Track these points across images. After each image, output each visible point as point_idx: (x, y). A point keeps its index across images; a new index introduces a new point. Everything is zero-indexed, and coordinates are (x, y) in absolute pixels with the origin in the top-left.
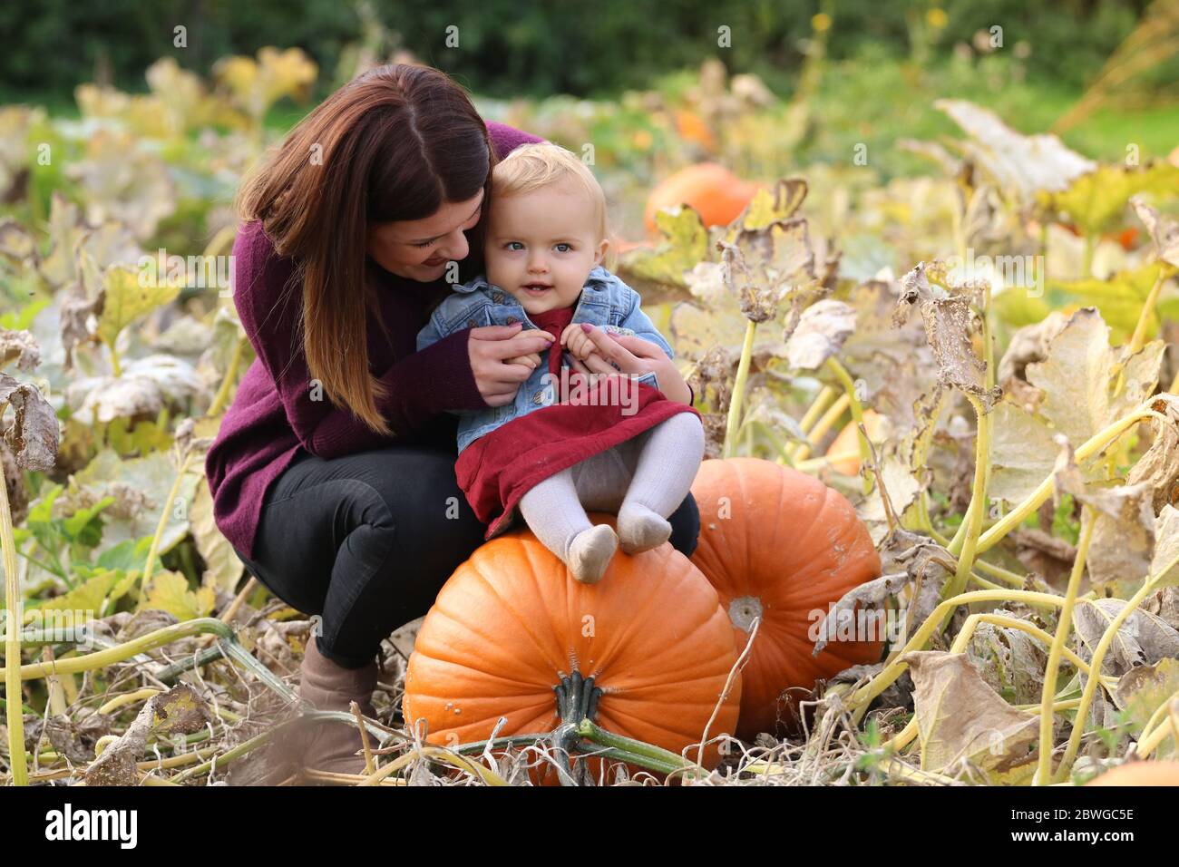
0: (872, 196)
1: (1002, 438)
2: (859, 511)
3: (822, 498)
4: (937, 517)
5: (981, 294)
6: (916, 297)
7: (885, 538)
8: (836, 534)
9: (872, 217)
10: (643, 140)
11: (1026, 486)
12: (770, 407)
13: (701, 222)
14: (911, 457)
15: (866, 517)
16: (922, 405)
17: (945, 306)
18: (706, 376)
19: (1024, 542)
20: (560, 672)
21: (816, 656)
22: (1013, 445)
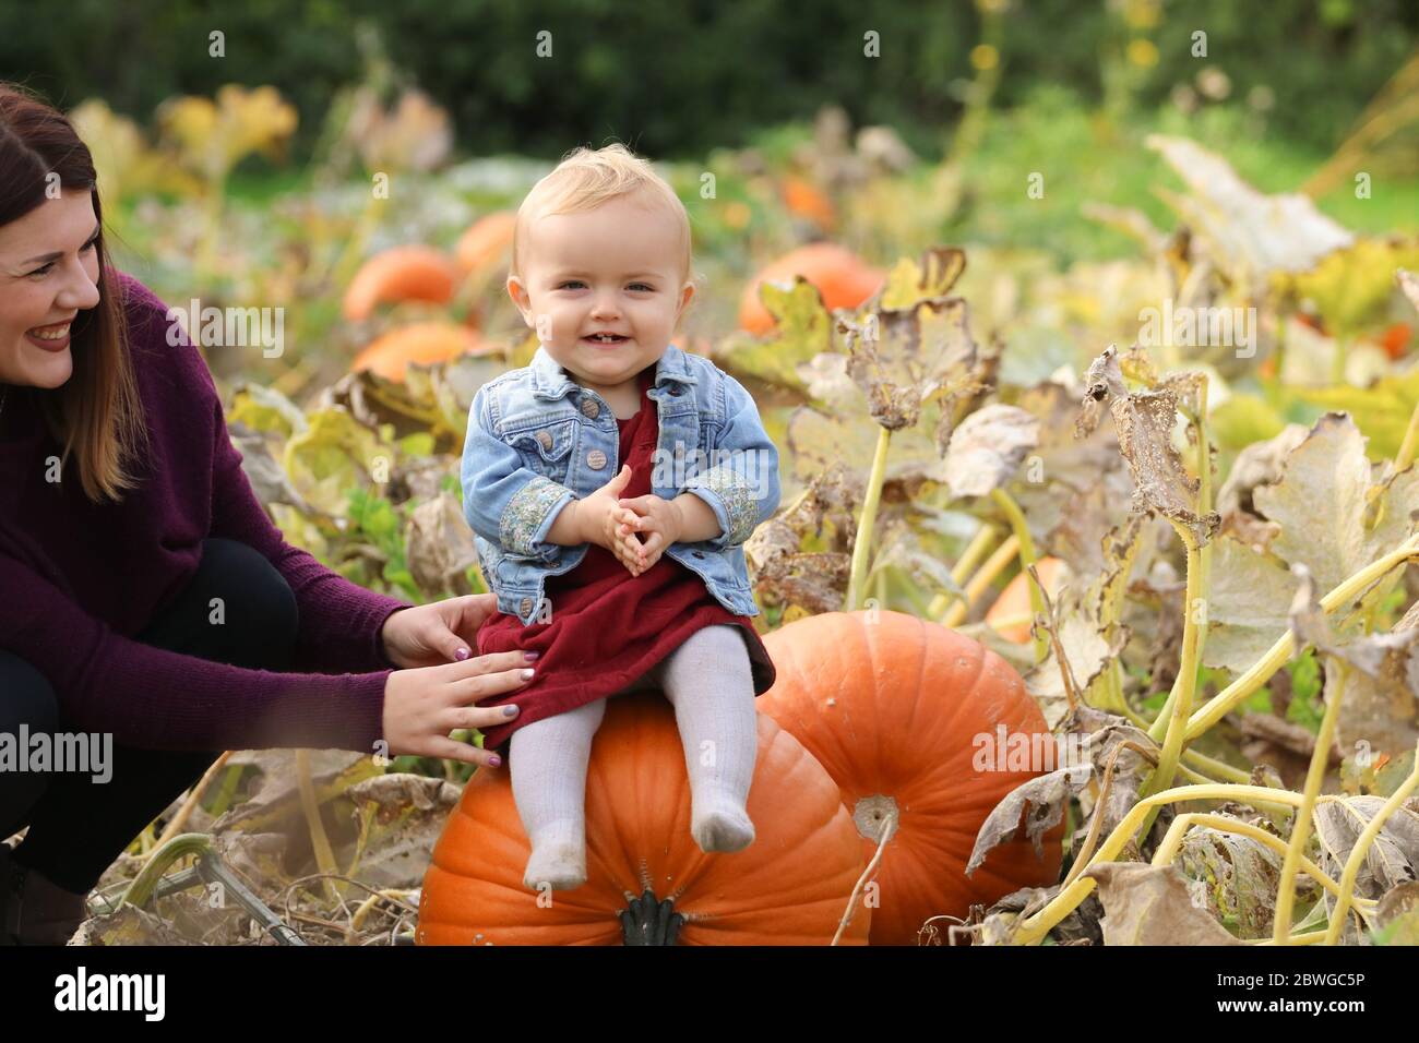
0: (1049, 285)
1: (1223, 585)
2: (1029, 684)
3: (979, 664)
4: (1134, 697)
5: (1194, 392)
6: (1105, 392)
7: (1063, 719)
8: (998, 711)
9: (1049, 315)
10: (737, 215)
11: (1254, 649)
12: (910, 547)
13: (821, 301)
14: (1099, 610)
15: (1039, 692)
16: (1113, 541)
17: (1144, 404)
18: (823, 502)
19: (1252, 730)
20: (627, 893)
21: (970, 877)
22: (1236, 596)
